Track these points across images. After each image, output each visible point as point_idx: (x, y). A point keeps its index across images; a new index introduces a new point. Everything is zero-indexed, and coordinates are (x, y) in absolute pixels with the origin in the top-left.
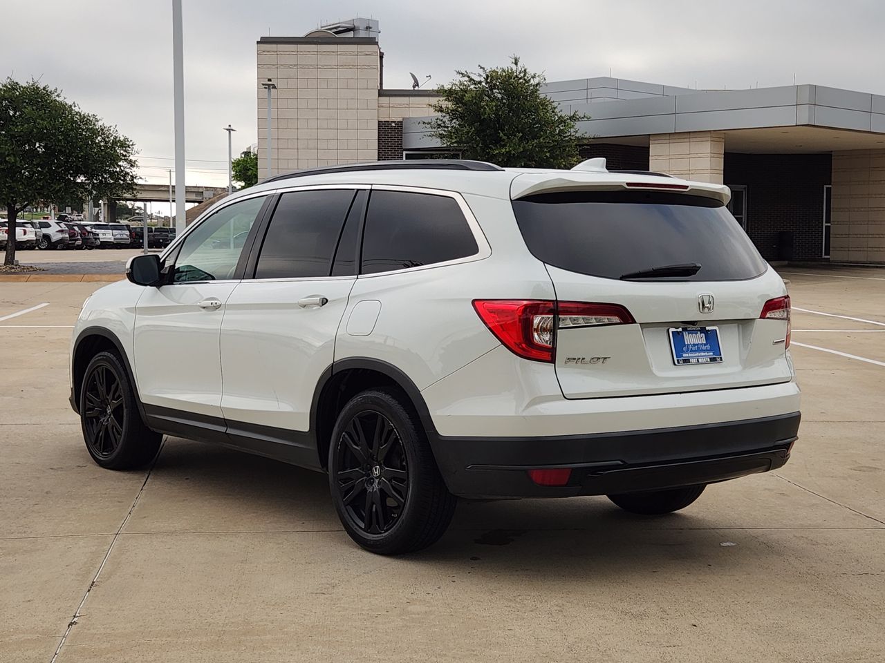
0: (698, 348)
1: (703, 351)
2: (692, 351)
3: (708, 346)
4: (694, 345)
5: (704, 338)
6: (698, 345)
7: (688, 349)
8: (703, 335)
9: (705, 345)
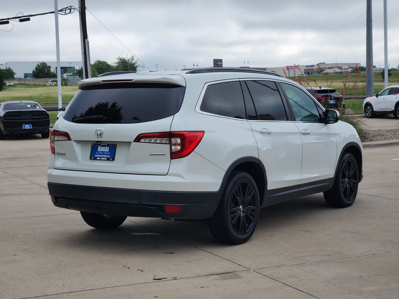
0: (104, 153)
1: (106, 155)
2: (100, 154)
3: (109, 153)
4: (102, 152)
5: (108, 149)
6: (103, 152)
7: (98, 153)
8: (108, 147)
9: (108, 152)
